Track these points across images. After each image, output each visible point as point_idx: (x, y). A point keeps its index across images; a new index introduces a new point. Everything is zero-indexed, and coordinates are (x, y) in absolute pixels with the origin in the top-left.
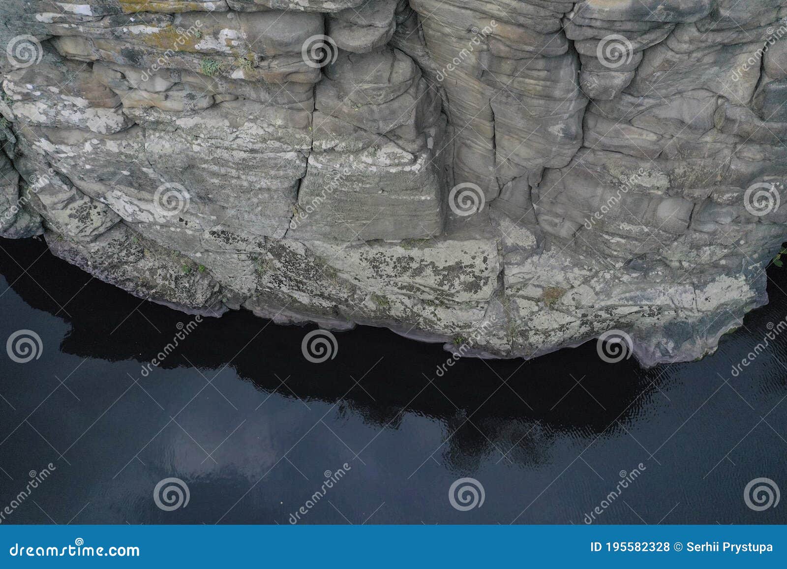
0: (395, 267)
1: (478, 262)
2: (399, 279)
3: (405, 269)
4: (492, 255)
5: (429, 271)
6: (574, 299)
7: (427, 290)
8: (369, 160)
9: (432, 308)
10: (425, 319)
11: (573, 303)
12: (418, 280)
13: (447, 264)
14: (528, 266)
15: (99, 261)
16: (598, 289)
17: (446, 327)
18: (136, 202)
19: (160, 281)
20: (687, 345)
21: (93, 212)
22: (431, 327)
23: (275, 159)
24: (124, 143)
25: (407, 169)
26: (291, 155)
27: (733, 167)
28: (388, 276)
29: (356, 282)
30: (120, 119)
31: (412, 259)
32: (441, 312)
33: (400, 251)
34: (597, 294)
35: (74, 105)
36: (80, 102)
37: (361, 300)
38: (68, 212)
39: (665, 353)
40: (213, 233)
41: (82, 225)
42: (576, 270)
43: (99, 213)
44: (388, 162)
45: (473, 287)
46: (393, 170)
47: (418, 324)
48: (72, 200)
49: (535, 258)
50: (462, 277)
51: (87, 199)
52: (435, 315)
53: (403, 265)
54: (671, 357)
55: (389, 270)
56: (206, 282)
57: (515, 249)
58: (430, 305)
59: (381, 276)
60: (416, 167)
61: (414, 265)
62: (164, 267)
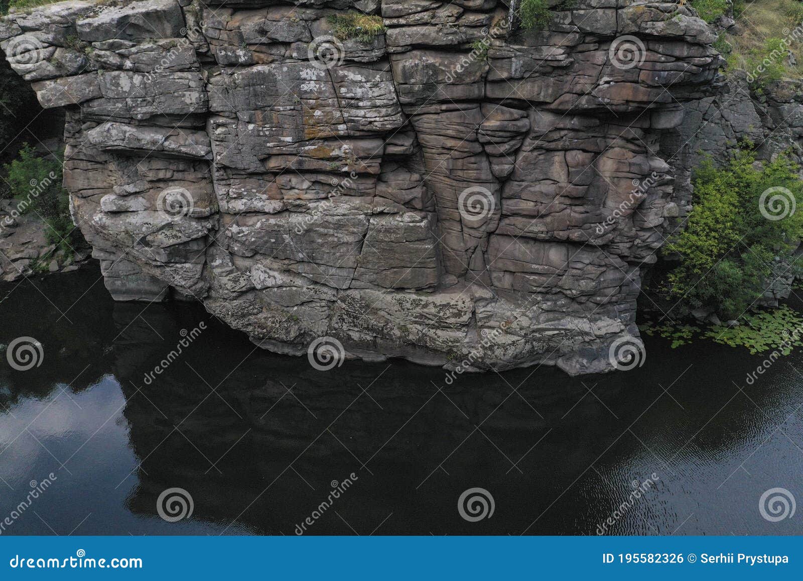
0: (412, 304)
1: (460, 303)
2: (414, 311)
3: (417, 305)
4: (468, 300)
5: (431, 306)
6: (518, 324)
7: (430, 317)
8: (400, 219)
9: (434, 330)
10: (430, 337)
11: (518, 327)
12: (425, 310)
13: (442, 304)
14: (489, 308)
15: (236, 311)
16: (530, 316)
17: (443, 342)
18: (268, 271)
19: (269, 324)
20: (596, 363)
21: (242, 279)
22: (434, 343)
23: (354, 219)
24: (279, 220)
25: (418, 224)
26: (362, 217)
27: (572, 215)
28: (408, 309)
29: (388, 317)
30: (281, 204)
31: (421, 300)
32: (439, 332)
33: (414, 297)
34: (530, 319)
35: (261, 198)
36: (264, 197)
37: (392, 329)
38: (228, 278)
39: (583, 366)
40: (308, 288)
41: (234, 285)
42: (517, 310)
43: (244, 280)
44: (409, 220)
45: (458, 314)
46: (411, 224)
47: (426, 342)
48: (231, 272)
49: (493, 304)
50: (451, 310)
51: (239, 273)
52: (436, 334)
53: (416, 303)
54: (587, 368)
55: (408, 305)
56: (297, 327)
57: (481, 299)
58: (432, 328)
59: (404, 309)
60: (422, 224)
61: (423, 303)
62: (273, 317)
